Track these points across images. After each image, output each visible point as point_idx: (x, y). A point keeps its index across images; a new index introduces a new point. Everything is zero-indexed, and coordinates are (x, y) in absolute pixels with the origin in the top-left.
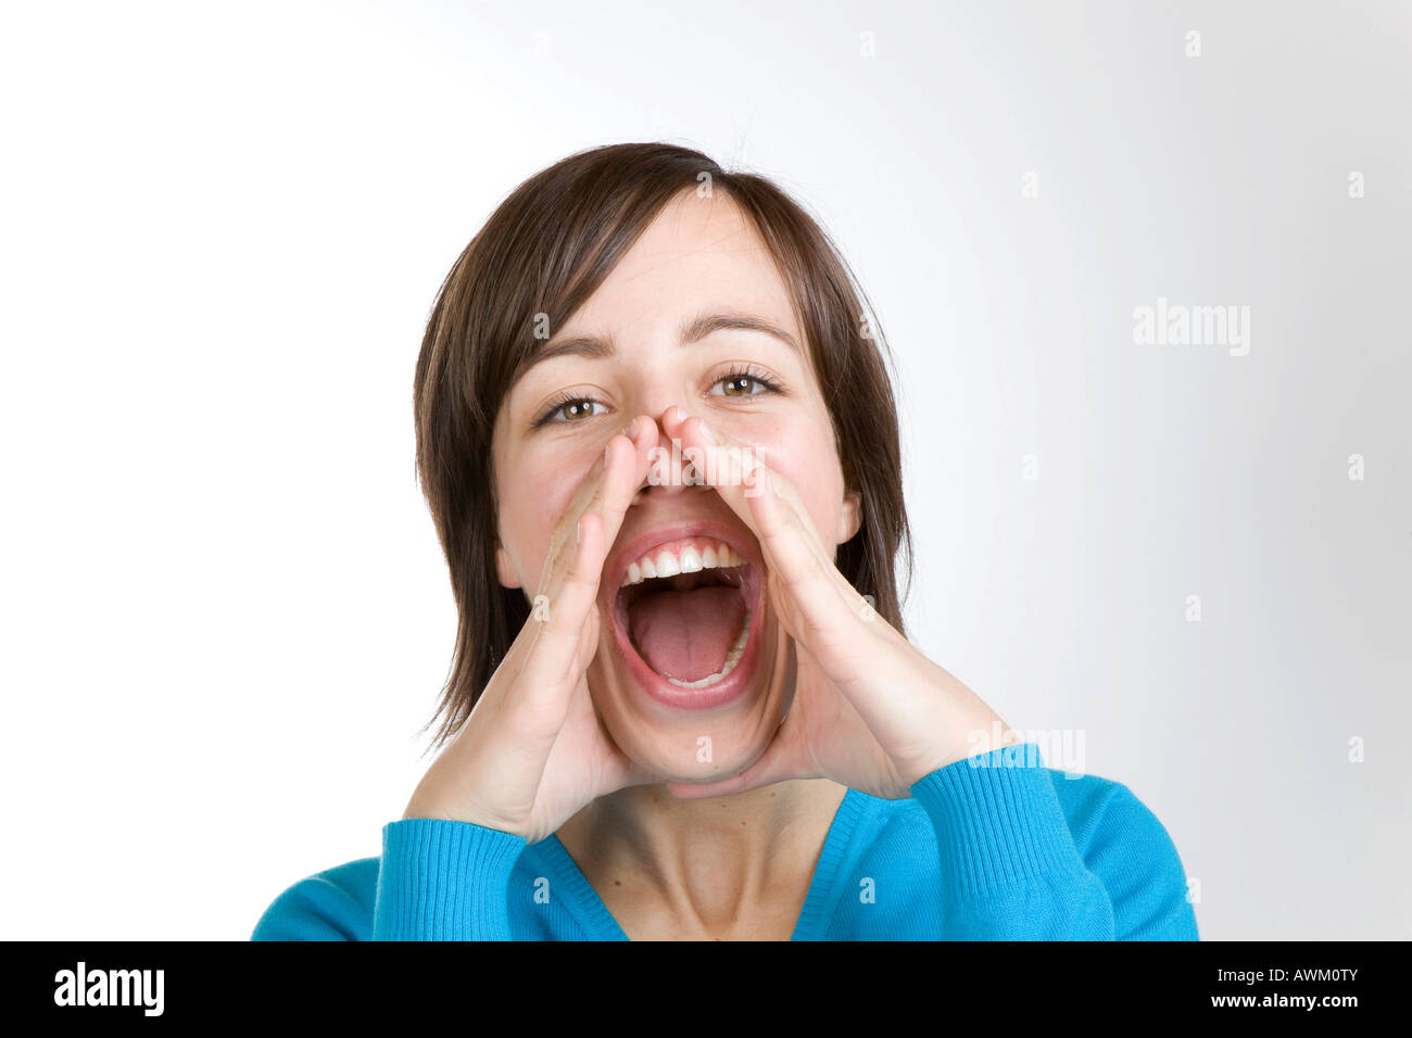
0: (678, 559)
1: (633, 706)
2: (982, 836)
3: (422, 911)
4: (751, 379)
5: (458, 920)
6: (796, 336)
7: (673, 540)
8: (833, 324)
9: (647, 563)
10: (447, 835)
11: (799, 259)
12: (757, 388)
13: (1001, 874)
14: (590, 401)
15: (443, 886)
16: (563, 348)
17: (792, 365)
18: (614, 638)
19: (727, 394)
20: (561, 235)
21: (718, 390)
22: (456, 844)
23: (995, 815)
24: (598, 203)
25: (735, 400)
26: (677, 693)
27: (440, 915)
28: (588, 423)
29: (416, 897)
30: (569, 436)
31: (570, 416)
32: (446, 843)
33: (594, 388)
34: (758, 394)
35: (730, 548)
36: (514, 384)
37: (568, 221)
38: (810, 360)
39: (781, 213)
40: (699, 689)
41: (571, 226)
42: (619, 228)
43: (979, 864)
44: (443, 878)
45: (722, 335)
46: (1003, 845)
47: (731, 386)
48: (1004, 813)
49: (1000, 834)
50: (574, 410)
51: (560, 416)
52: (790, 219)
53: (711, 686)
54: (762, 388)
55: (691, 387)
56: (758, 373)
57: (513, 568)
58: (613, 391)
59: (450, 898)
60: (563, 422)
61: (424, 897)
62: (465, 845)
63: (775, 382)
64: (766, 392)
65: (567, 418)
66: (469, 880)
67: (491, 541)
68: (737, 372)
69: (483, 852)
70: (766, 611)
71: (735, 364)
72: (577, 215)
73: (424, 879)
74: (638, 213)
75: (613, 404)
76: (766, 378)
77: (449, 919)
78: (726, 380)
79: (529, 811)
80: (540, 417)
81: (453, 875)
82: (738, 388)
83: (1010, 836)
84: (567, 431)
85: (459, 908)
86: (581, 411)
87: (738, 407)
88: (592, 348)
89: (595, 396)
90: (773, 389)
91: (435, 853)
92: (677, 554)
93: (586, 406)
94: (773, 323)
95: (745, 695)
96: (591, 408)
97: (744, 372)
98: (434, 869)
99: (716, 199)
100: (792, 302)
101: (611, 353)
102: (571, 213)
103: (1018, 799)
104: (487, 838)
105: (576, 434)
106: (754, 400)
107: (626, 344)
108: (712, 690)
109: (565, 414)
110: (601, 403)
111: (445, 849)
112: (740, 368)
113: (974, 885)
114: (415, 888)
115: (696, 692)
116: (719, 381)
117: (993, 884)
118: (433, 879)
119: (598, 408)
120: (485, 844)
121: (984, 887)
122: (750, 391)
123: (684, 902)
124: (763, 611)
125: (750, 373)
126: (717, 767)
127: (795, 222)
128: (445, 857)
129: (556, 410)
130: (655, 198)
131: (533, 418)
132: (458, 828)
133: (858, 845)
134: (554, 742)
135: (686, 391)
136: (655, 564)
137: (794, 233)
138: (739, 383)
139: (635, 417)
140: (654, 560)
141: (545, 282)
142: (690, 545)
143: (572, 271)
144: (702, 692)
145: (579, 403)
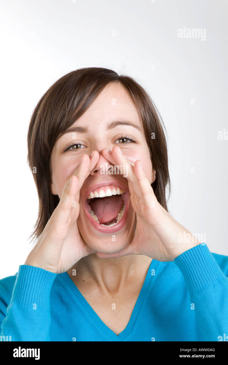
0: (105, 192)
1: (90, 232)
2: (197, 271)
3: (23, 292)
4: (127, 139)
5: (33, 296)
6: (140, 126)
7: (104, 186)
8: (150, 122)
9: (96, 193)
10: (34, 271)
11: (141, 103)
12: (128, 141)
13: (205, 281)
14: (80, 145)
15: (30, 286)
16: (73, 129)
17: (139, 135)
18: (85, 212)
19: (120, 143)
20: (73, 97)
21: (117, 142)
22: (36, 274)
23: (200, 264)
24: (84, 88)
25: (122, 144)
26: (104, 228)
27: (28, 294)
28: (79, 151)
29: (22, 288)
30: (74, 154)
31: (74, 148)
32: (33, 273)
33: (82, 141)
34: (129, 143)
35: (120, 188)
36: (58, 139)
37: (75, 92)
38: (144, 133)
39: (136, 89)
40: (110, 227)
41: (77, 93)
42: (90, 95)
43: (198, 279)
44: (31, 283)
45: (119, 127)
46: (204, 273)
47: (121, 141)
48: (203, 263)
49: (203, 270)
50: (75, 147)
51: (71, 148)
52: (138, 91)
53: (114, 226)
54: (130, 141)
55: (110, 141)
56: (129, 138)
57: (56, 190)
58: (87, 142)
59: (32, 290)
60: (72, 150)
61: (24, 288)
62: (39, 275)
63: (134, 140)
64: (131, 142)
65: (73, 149)
66: (39, 285)
67: (50, 182)
68: (123, 137)
69: (43, 277)
70: (130, 204)
71: (123, 135)
72: (78, 91)
73: (25, 283)
74: (96, 91)
75: (87, 145)
76: (132, 139)
77: (31, 296)
78: (119, 139)
79: (58, 262)
80: (65, 149)
81: (34, 283)
82: (123, 141)
83: (206, 270)
84: (74, 153)
85: (34, 293)
86: (77, 147)
87: (123, 147)
88: (81, 130)
89: (82, 143)
90: (133, 141)
91: (29, 276)
92: (105, 191)
93: (79, 146)
94: (134, 123)
95: (123, 229)
96: (80, 146)
97: (125, 137)
98: (29, 281)
99: (118, 86)
100: (139, 116)
101: (87, 132)
102: (77, 90)
103: (206, 259)
104: (46, 273)
105: (76, 154)
106: (127, 145)
107: (91, 128)
108: (114, 227)
109: (73, 148)
110: (83, 145)
111: (33, 275)
112: (124, 136)
113: (198, 285)
114: (23, 285)
115: (109, 228)
116: (118, 140)
117: (203, 284)
118: (28, 283)
119: (82, 147)
120: (44, 275)
121: (201, 286)
122: (127, 142)
123: (103, 286)
124: (129, 204)
125: (127, 137)
126: (115, 249)
127: (140, 92)
128: (32, 277)
129: (70, 147)
130: (101, 86)
131: (63, 149)
132: (37, 270)
133: (157, 272)
134: (64, 241)
135: (108, 142)
136: (99, 193)
137: (140, 96)
138: (123, 140)
139: (93, 150)
140: (98, 192)
141: (68, 110)
142: (109, 188)
143: (76, 107)
144: (111, 228)
145: (77, 145)
